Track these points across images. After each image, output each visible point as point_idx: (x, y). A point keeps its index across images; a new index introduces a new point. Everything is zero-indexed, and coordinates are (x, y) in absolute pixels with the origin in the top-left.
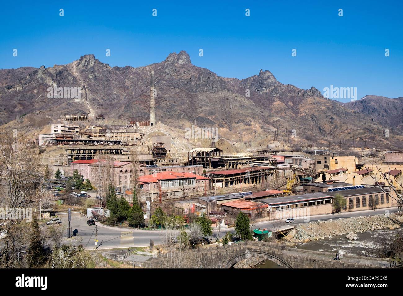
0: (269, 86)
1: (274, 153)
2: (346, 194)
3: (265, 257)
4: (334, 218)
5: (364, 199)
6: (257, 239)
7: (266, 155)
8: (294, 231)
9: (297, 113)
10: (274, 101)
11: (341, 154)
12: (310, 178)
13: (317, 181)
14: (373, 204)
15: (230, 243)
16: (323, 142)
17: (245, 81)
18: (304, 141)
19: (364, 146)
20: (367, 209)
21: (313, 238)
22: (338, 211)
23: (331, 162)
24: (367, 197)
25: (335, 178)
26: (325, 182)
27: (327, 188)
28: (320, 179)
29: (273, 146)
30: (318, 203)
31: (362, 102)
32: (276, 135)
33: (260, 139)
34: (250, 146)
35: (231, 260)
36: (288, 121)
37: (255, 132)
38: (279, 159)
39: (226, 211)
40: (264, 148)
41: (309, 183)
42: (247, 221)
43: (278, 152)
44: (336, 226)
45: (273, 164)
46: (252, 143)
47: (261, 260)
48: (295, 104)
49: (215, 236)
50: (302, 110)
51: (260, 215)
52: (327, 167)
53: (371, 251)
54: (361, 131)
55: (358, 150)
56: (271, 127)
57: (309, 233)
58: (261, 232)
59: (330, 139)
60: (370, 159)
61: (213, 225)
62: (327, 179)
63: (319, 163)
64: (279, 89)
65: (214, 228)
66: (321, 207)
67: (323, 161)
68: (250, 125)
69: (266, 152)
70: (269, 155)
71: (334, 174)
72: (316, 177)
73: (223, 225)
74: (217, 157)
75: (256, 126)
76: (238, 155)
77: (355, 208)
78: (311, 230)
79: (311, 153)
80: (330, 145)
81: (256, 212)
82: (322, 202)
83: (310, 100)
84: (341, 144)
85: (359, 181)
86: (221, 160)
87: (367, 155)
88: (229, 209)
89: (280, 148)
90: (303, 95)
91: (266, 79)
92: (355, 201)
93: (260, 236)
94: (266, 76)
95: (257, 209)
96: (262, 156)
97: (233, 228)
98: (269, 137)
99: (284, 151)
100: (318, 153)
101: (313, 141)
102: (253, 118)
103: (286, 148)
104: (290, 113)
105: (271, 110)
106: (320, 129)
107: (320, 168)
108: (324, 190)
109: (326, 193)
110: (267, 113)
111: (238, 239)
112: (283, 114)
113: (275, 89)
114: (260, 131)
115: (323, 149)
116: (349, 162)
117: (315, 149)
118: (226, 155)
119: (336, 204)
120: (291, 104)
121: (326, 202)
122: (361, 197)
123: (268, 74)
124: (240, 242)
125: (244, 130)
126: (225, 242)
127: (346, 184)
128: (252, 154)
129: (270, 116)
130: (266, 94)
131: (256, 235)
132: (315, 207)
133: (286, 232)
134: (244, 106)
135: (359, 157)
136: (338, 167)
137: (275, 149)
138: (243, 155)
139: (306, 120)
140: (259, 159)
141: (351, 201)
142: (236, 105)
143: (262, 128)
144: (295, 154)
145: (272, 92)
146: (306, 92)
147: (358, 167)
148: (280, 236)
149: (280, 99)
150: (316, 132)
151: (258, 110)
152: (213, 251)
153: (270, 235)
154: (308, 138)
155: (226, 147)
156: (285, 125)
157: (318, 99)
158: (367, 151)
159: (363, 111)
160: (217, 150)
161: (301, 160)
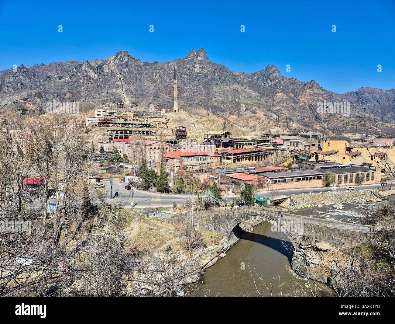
0: (274, 80)
1: (275, 136)
2: (335, 172)
3: (265, 219)
4: (323, 191)
5: (351, 177)
6: (258, 205)
7: (267, 138)
8: (289, 200)
9: (296, 103)
10: (278, 92)
11: (333, 138)
12: (305, 158)
13: (311, 160)
14: (359, 181)
15: (236, 207)
16: (318, 128)
17: (253, 75)
18: (301, 126)
19: (356, 131)
20: (352, 185)
21: (305, 206)
22: (327, 185)
23: (324, 145)
24: (354, 175)
25: (327, 158)
26: (317, 161)
27: (319, 167)
28: (313, 159)
29: (274, 130)
30: (311, 178)
31: (357, 93)
32: (277, 121)
33: (263, 125)
34: (255, 130)
35: (237, 220)
36: (288, 110)
37: (260, 119)
38: (278, 141)
39: (233, 182)
40: (266, 132)
41: (304, 162)
42: (250, 190)
43: (278, 135)
44: (325, 198)
45: (273, 146)
46: (257, 128)
47: (261, 221)
48: (296, 95)
49: (224, 201)
50: (301, 100)
51: (261, 186)
52: (320, 149)
53: (355, 219)
54: (354, 119)
55: (349, 135)
56: (274, 115)
57: (302, 202)
58: (261, 199)
59: (325, 125)
60: (359, 143)
61: (223, 193)
62: (320, 159)
63: (314, 145)
64: (283, 82)
65: (224, 195)
66: (313, 181)
67: (317, 144)
68: (255, 113)
69: (268, 135)
70: (270, 138)
71: (326, 155)
72: (310, 157)
73: (230, 192)
74: (226, 139)
75: (261, 114)
76: (245, 137)
77: (343, 184)
78: (303, 199)
79: (307, 137)
80: (324, 130)
81: (258, 183)
82: (314, 178)
83: (309, 91)
84: (334, 130)
85: (348, 162)
86: (231, 142)
87: (357, 140)
88: (236, 180)
89: (280, 133)
90: (303, 87)
91: (272, 74)
92: (343, 178)
93: (260, 203)
94: (271, 71)
95: (259, 182)
96: (264, 139)
97: (239, 196)
98: (271, 123)
99: (283, 135)
100: (313, 137)
101: (309, 127)
102: (259, 107)
103: (285, 132)
104: (291, 103)
105: (274, 100)
106: (316, 117)
107: (314, 150)
108: (317, 168)
109: (318, 170)
110: (270, 103)
111: (242, 204)
112: (285, 104)
113: (279, 83)
114: (264, 118)
115: (318, 134)
116: (340, 146)
117: (311, 134)
118: (235, 137)
119: (327, 180)
120: (292, 95)
121: (318, 178)
122: (349, 175)
123: (273, 69)
124: (244, 206)
125: (250, 117)
126: (232, 206)
127: (336, 164)
128: (256, 137)
129: (273, 105)
130: (271, 86)
131: (257, 202)
132: (307, 181)
133: (282, 201)
134: (251, 97)
135: (349, 141)
136: (330, 149)
137: (276, 133)
138: (248, 137)
139: (305, 109)
140: (261, 141)
141: (340, 178)
142: (244, 96)
143: (265, 115)
144: (293, 137)
145: (276, 85)
146: (306, 84)
147: (349, 149)
148: (277, 203)
149: (283, 91)
150: (313, 119)
151: (263, 100)
152: (223, 213)
153: (269, 202)
154: (305, 125)
155: (235, 131)
156: (286, 114)
157: (316, 91)
158: (357, 136)
159: (357, 102)
160: (227, 133)
161: (298, 143)
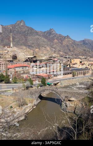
0: (53, 35)
1: (54, 58)
2: (76, 71)
3: (51, 91)
4: (72, 79)
5: (82, 72)
6: (48, 86)
7: (51, 58)
8: (60, 83)
9: (62, 44)
10: (55, 40)
11: (76, 58)
12: (66, 66)
13: (68, 67)
14: (84, 74)
15: (39, 87)
16: (70, 54)
17: (45, 32)
18: (64, 54)
19: (83, 55)
20: (82, 75)
21: (66, 85)
22: (74, 76)
24: (83, 72)
25: (73, 66)
26: (70, 67)
27: (71, 69)
28: (69, 66)
29: (54, 55)
30: (68, 74)
31: (83, 41)
32: (55, 51)
33: (49, 53)
34: (46, 55)
35: (40, 93)
36: (59, 47)
37: (48, 50)
38: (56, 60)
39: (38, 77)
40: (51, 56)
41: (65, 68)
42: (45, 80)
43: (55, 57)
44: (73, 81)
45: (53, 62)
47: (49, 92)
48: (62, 41)
49: (34, 85)
50: (64, 43)
51: (49, 78)
52: (71, 62)
53: (83, 88)
54: (82, 51)
55: (81, 57)
56: (53, 49)
57: (65, 83)
59: (72, 53)
60: (84, 60)
61: (34, 82)
62: (71, 66)
63: (69, 61)
64: (56, 36)
65: (34, 83)
67: (70, 60)
68: (46, 48)
69: (51, 57)
70: (52, 58)
72: (67, 66)
73: (37, 81)
74: (35, 59)
75: (48, 48)
76: (42, 58)
77: (79, 75)
78: (65, 82)
79: (66, 58)
80: (72, 55)
81: (48, 77)
82: (69, 74)
83: (66, 40)
84: (76, 55)
85: (81, 67)
86: (36, 60)
87: (84, 59)
88: (39, 76)
89: (56, 56)
90: (64, 38)
91: (52, 32)
92: (79, 73)
93: (49, 85)
94: (52, 31)
95: (48, 76)
96: (50, 59)
97: (40, 83)
98: (53, 52)
99: (57, 57)
100: (68, 58)
101: (67, 54)
102: (47, 45)
103: (58, 56)
104: (60, 44)
105: (53, 43)
106: (69, 50)
107: (69, 63)
108: (70, 70)
109: (70, 71)
110: (52, 44)
111: (42, 86)
112: (58, 44)
113: (55, 36)
114: (49, 50)
115: (70, 56)
116: (77, 61)
117: (67, 56)
118: (38, 58)
119: (73, 74)
120: (60, 41)
121: (70, 73)
122: (81, 72)
123: (53, 30)
124: (43, 87)
125: (44, 50)
127: (77, 68)
128: (46, 58)
129: (53, 45)
130: (52, 37)
131: (48, 84)
132: (66, 75)
133: (57, 83)
134: (44, 41)
135: (81, 59)
136: (75, 62)
137: (55, 56)
138: (44, 58)
139: (65, 47)
140: (49, 60)
141: (78, 73)
142: (42, 41)
143: (50, 49)
144: (61, 58)
145: (54, 37)
146: (65, 37)
147: (81, 62)
148: (55, 85)
149: (57, 39)
150: (68, 51)
151: (49, 43)
152: (34, 90)
153: (52, 84)
154: (65, 53)
155: (38, 56)
156: (58, 48)
157: (69, 39)
158: (84, 57)
159: (83, 44)
160: (35, 57)
161: (63, 60)
